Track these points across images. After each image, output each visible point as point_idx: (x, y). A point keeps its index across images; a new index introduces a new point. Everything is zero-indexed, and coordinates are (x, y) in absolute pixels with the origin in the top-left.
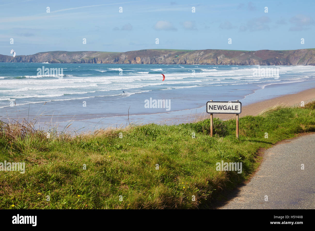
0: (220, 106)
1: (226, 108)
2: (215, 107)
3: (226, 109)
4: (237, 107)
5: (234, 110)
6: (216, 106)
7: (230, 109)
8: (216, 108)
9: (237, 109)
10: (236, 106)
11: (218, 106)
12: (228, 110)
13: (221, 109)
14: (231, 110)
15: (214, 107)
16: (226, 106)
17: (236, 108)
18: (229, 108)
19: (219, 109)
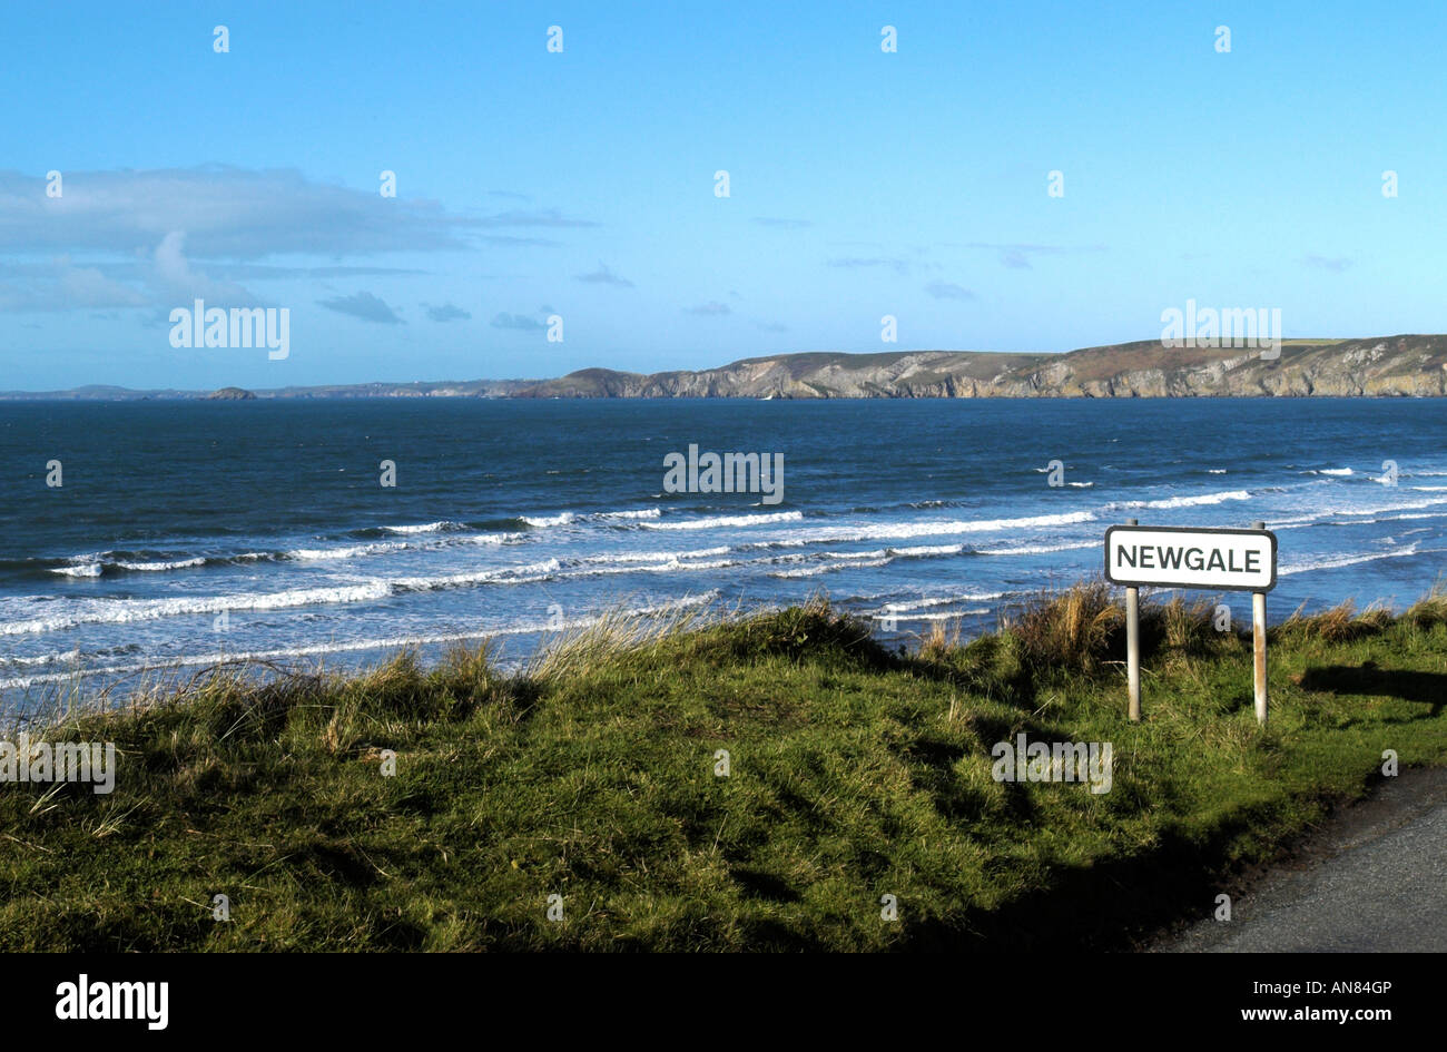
0: (1170, 551)
1: (1202, 560)
2: (1147, 552)
3: (1201, 567)
4: (1252, 557)
5: (1241, 570)
6: (1152, 548)
7: (1221, 565)
8: (1151, 557)
9: (1252, 566)
10: (1248, 553)
11: (1159, 549)
12: (1209, 569)
13: (1176, 565)
14: (1224, 569)
15: (1143, 557)
16: (1201, 552)
17: (1248, 561)
18: (1216, 561)
19: (1164, 565)
